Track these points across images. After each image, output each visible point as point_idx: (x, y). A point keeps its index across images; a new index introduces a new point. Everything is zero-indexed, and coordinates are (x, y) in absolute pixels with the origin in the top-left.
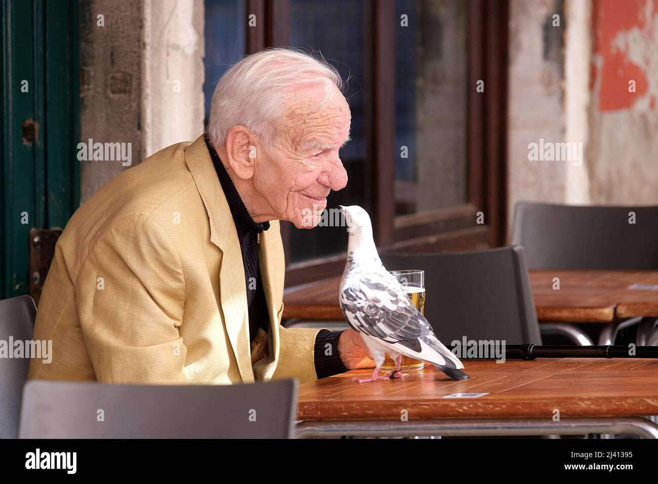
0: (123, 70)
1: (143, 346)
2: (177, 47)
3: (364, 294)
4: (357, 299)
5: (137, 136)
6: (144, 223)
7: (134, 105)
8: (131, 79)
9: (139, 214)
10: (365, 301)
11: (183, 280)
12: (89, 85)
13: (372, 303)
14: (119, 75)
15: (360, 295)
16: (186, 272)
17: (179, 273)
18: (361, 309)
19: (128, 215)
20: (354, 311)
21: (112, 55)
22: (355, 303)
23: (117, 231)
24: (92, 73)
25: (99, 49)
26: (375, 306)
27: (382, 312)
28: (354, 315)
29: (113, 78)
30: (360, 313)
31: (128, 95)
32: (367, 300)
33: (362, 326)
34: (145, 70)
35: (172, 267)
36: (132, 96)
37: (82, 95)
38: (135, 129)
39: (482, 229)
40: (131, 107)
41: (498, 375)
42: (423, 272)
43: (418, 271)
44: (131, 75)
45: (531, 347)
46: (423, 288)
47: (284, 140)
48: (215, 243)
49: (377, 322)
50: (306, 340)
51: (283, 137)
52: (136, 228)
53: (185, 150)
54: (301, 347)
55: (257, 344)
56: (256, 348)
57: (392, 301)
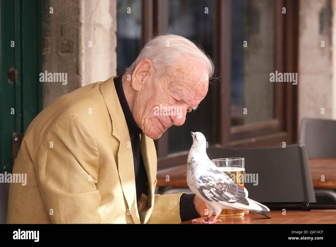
0: (68, 39)
2: (100, 26)
3: (212, 177)
4: (210, 181)
5: (76, 78)
6: (75, 120)
7: (75, 59)
8: (73, 44)
10: (214, 181)
11: (98, 155)
12: (48, 48)
13: (218, 181)
14: (65, 42)
15: (211, 178)
16: (100, 151)
17: (96, 150)
18: (213, 186)
19: (66, 116)
20: (208, 189)
21: (61, 30)
22: (209, 183)
24: (49, 41)
25: (53, 26)
26: (220, 183)
27: (225, 185)
28: (209, 191)
29: (62, 44)
30: (213, 189)
31: (70, 54)
32: (215, 180)
33: (215, 196)
34: (81, 39)
35: (92, 146)
36: (74, 54)
37: (43, 54)
38: (75, 74)
39: (282, 134)
40: (73, 61)
41: (288, 220)
42: (244, 159)
43: (241, 158)
44: (72, 42)
45: (308, 204)
46: (244, 168)
47: (167, 80)
48: (115, 136)
49: (224, 192)
50: (174, 200)
51: (167, 78)
52: (70, 123)
53: (100, 85)
54: (171, 204)
55: (141, 202)
56: (141, 205)
57: (227, 179)
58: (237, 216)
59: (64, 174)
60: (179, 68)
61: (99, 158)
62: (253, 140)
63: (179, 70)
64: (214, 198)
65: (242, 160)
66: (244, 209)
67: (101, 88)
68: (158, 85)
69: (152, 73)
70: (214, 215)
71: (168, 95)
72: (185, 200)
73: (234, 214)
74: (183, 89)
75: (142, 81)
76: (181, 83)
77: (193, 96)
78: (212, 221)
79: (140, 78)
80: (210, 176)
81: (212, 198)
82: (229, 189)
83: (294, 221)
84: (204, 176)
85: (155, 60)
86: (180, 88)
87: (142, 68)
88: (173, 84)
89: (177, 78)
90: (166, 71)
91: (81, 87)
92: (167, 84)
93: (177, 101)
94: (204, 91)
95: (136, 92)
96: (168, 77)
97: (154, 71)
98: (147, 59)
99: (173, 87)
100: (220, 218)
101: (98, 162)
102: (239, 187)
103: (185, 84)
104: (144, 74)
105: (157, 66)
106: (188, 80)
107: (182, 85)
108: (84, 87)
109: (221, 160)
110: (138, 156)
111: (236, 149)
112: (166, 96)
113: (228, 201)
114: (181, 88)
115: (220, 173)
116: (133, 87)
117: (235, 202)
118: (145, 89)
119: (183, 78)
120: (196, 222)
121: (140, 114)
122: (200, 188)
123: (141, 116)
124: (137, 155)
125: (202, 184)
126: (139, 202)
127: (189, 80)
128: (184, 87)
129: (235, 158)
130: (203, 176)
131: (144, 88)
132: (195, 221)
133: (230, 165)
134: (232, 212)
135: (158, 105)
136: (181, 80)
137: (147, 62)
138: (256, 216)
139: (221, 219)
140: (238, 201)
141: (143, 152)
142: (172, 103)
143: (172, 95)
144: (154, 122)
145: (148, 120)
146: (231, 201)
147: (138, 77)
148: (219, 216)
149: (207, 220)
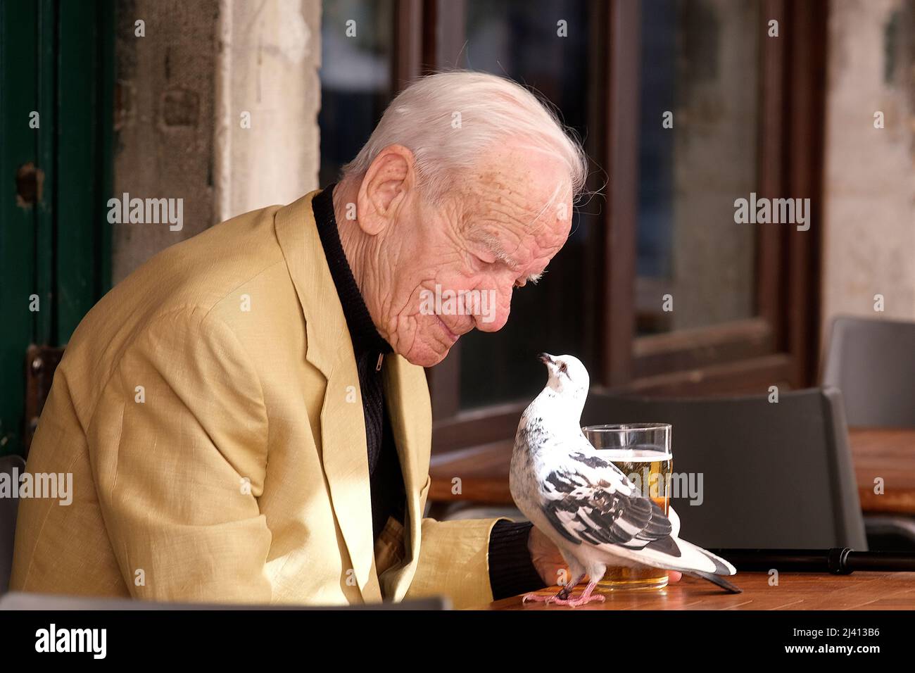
0: (184, 85)
1: (203, 525)
2: (274, 50)
3: (583, 477)
4: (575, 486)
5: (206, 196)
6: (202, 321)
7: (203, 144)
8: (198, 102)
9: (194, 306)
10: (587, 487)
11: (266, 417)
12: (128, 110)
14: (178, 95)
15: (578, 480)
16: (269, 406)
17: (259, 406)
20: (572, 508)
21: (167, 61)
23: (158, 336)
24: (134, 91)
26: (605, 493)
29: (168, 99)
30: (584, 510)
31: (191, 128)
32: (590, 486)
34: (221, 87)
35: (248, 394)
36: (200, 130)
37: (117, 127)
38: (204, 184)
39: (778, 361)
40: (197, 147)
41: (788, 598)
42: (670, 426)
43: (661, 426)
44: (197, 96)
45: (844, 554)
46: (670, 453)
47: (455, 206)
48: (314, 363)
49: (613, 517)
50: (475, 537)
51: (455, 200)
52: (188, 329)
53: (275, 216)
54: (466, 547)
55: (386, 543)
56: (385, 549)
57: (624, 482)
58: (648, 585)
59: (168, 470)
60: (490, 171)
61: (266, 425)
62: (696, 376)
63: (489, 179)
64: (588, 535)
65: (665, 431)
66: (668, 568)
67: (277, 228)
68: (432, 220)
69: (414, 186)
70: (583, 583)
71: (458, 248)
72: (504, 539)
73: (639, 580)
74: (500, 230)
75: (387, 208)
76: (496, 215)
77: (528, 249)
78: (578, 597)
79: (380, 199)
80: (577, 474)
81: (581, 533)
82: (628, 509)
83: (805, 602)
84: (561, 472)
85: (421, 151)
86: (491, 228)
87: (386, 171)
88: (473, 218)
89: (484, 200)
90: (453, 182)
91: (219, 221)
92: (456, 219)
93: (484, 265)
94: (558, 234)
95: (371, 239)
96: (458, 199)
97: (418, 183)
98: (399, 147)
99: (473, 225)
100: (601, 590)
101: (265, 436)
102: (656, 507)
103: (506, 216)
104: (393, 187)
105: (428, 169)
106: (514, 206)
107: (499, 222)
108: (227, 221)
109: (607, 431)
110: (379, 415)
111: (647, 399)
112: (453, 253)
113: (626, 544)
114: (495, 229)
115: (604, 465)
116: (361, 224)
117: (644, 547)
118: (396, 232)
119: (499, 201)
120: (533, 601)
121: (384, 302)
122: (549, 506)
123: (387, 306)
124: (374, 412)
125: (556, 495)
126: (381, 543)
127: (517, 205)
128: (504, 224)
129: (644, 424)
130: (558, 471)
131: (394, 230)
132: (529, 599)
133: (632, 443)
134: (633, 574)
135: (433, 277)
136: (494, 205)
137: (398, 156)
138: (700, 586)
139: (603, 594)
140: (651, 545)
141: (390, 404)
142: (472, 272)
143: (470, 250)
144: (423, 321)
145: (407, 318)
146: (633, 542)
147: (375, 197)
148: (598, 585)
149: (563, 596)
